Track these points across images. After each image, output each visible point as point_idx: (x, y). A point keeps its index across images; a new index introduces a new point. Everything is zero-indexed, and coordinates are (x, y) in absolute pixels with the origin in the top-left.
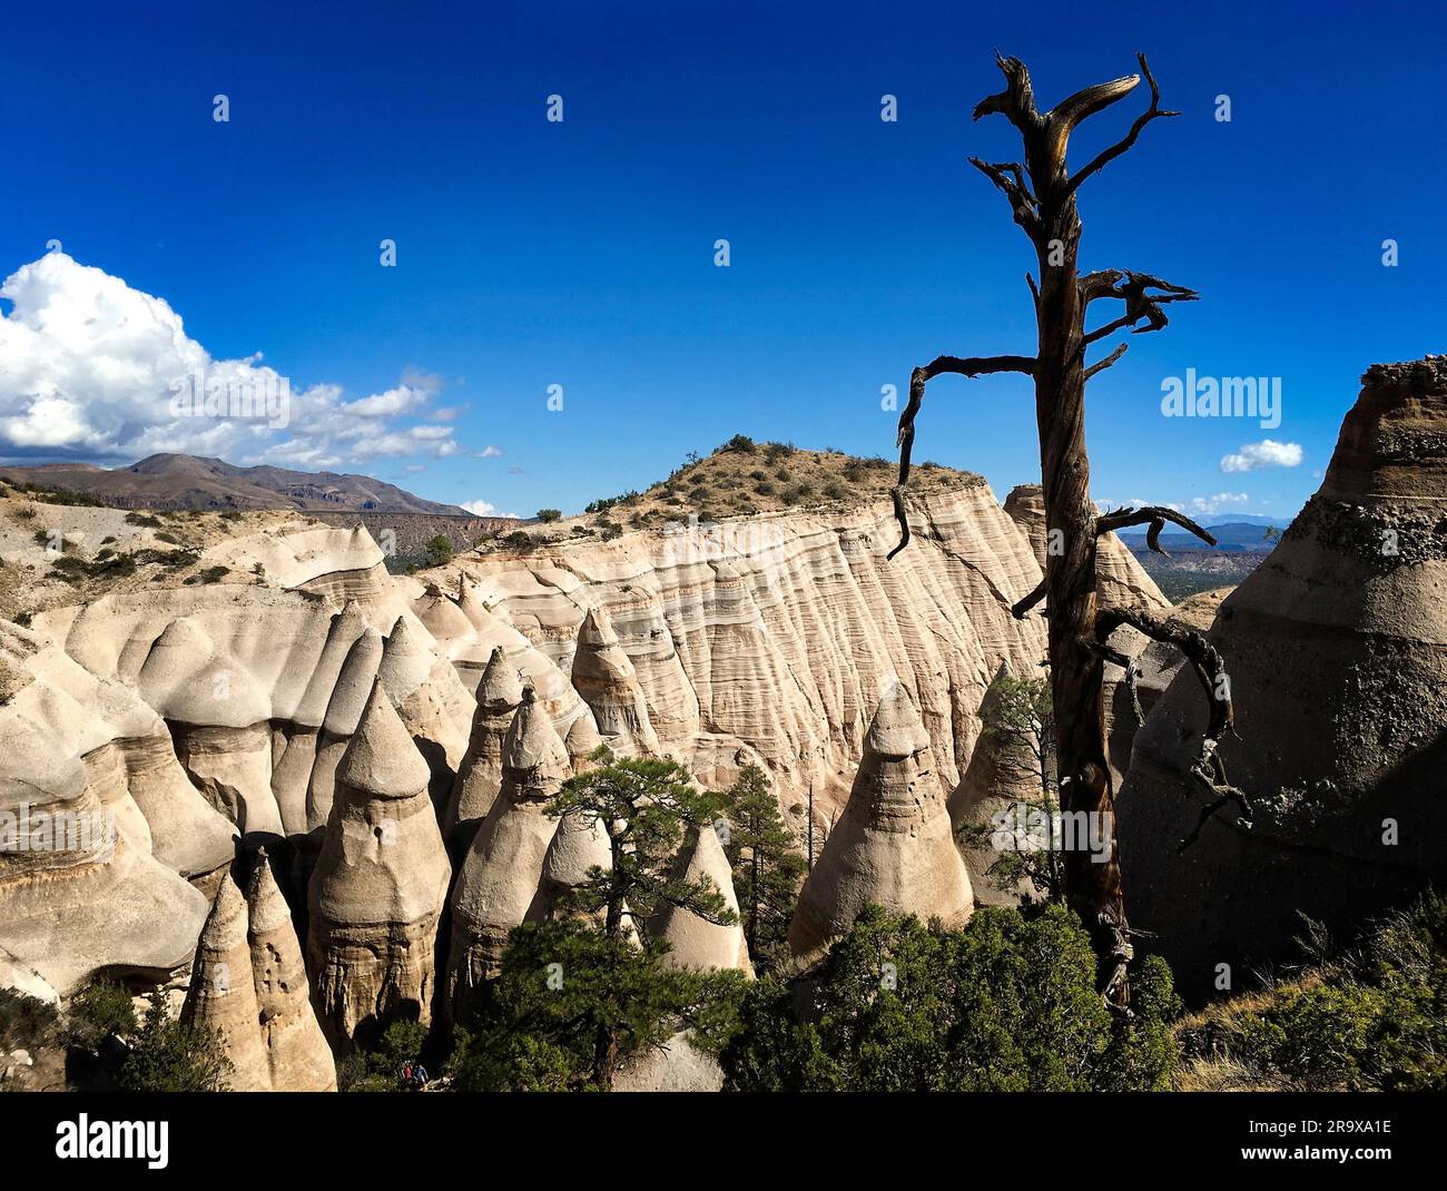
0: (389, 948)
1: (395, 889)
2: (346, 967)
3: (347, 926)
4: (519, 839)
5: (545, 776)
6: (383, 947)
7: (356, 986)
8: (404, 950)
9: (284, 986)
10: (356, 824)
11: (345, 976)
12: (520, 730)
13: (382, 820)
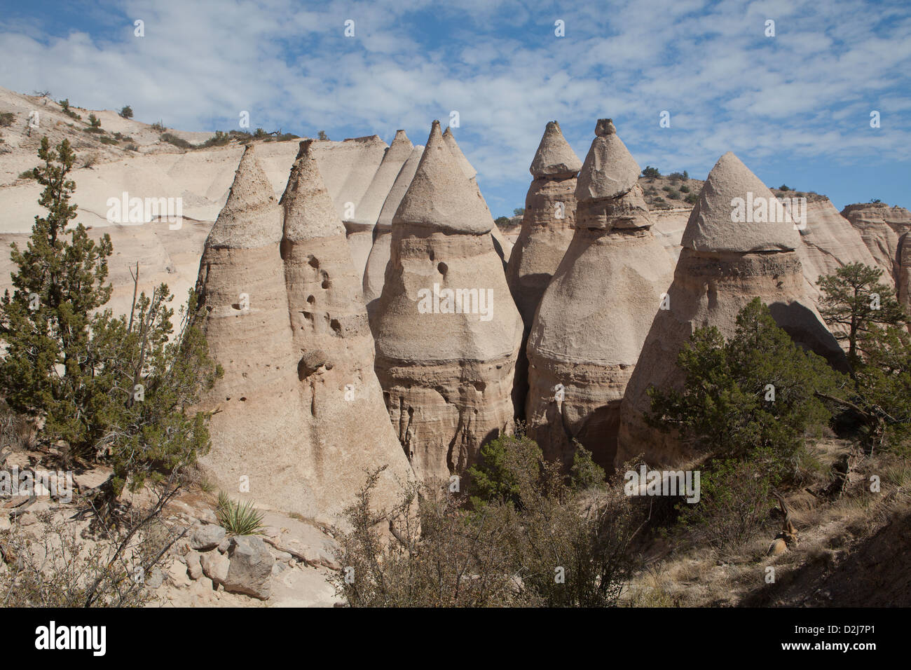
0: (461, 391)
1: (465, 325)
2: (411, 411)
3: (411, 364)
4: (609, 272)
5: (634, 206)
6: (453, 389)
7: (423, 432)
8: (479, 393)
9: (335, 325)
10: (417, 261)
11: (410, 421)
12: (598, 162)
13: (446, 255)
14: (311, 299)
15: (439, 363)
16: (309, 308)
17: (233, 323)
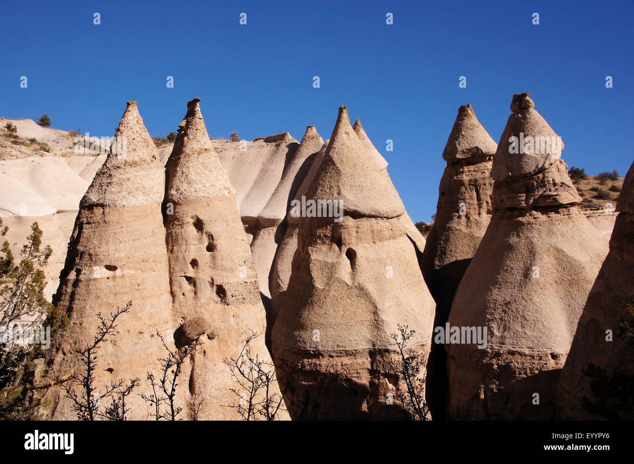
0: (372, 383)
4: (532, 253)
6: (364, 382)
8: (392, 386)
13: (354, 241)
14: (194, 263)
15: (348, 354)
16: (191, 273)
17: (103, 285)
